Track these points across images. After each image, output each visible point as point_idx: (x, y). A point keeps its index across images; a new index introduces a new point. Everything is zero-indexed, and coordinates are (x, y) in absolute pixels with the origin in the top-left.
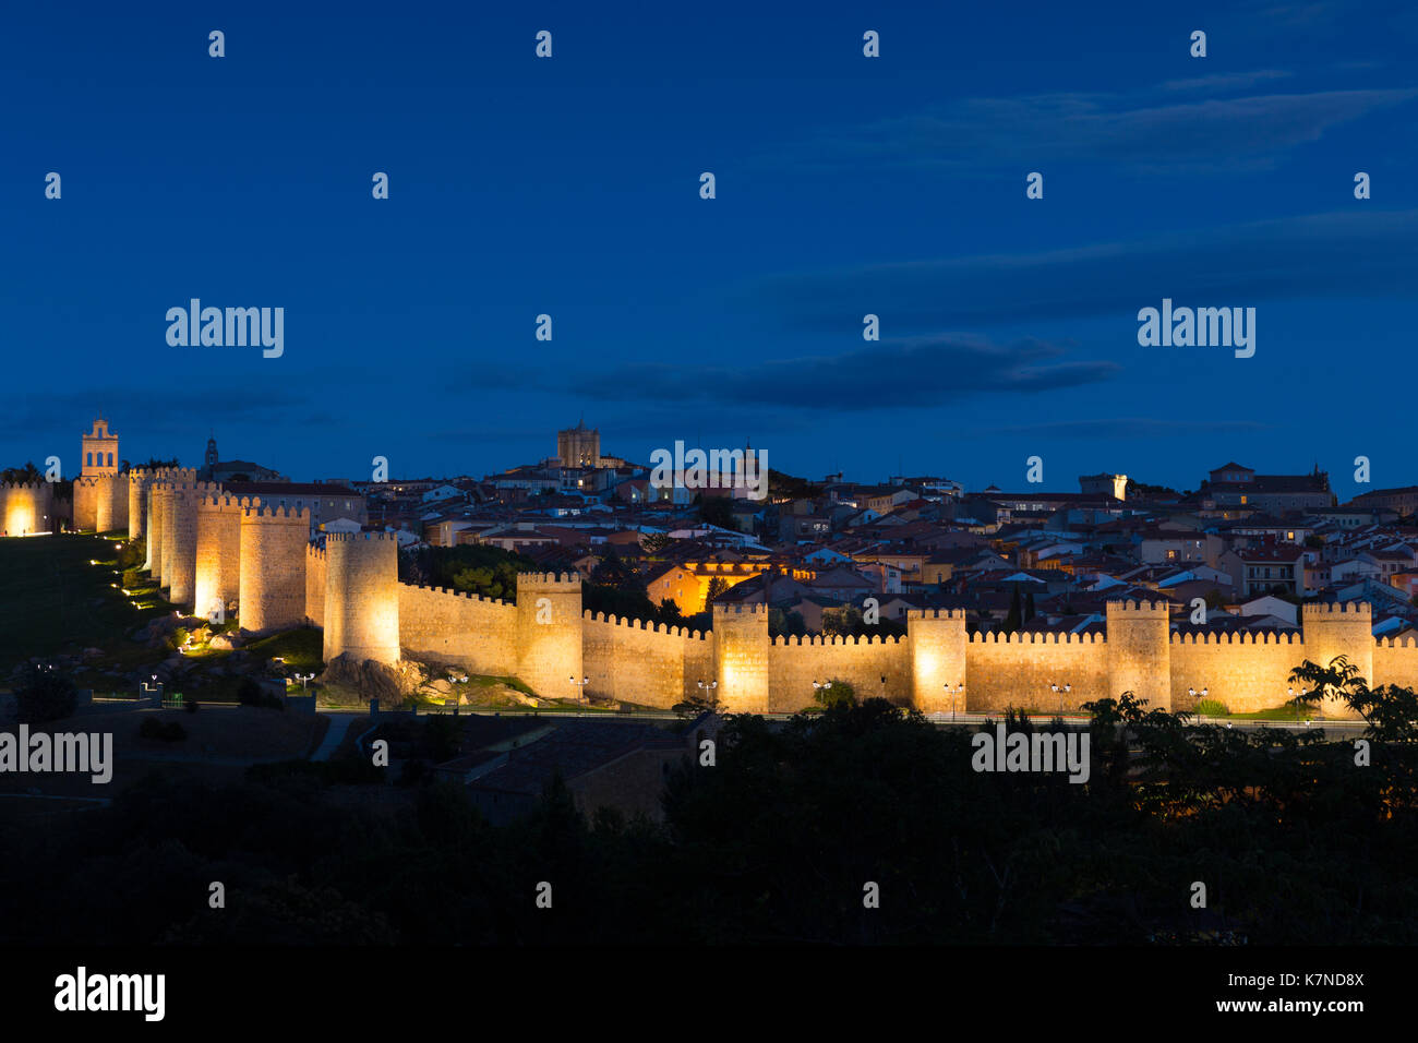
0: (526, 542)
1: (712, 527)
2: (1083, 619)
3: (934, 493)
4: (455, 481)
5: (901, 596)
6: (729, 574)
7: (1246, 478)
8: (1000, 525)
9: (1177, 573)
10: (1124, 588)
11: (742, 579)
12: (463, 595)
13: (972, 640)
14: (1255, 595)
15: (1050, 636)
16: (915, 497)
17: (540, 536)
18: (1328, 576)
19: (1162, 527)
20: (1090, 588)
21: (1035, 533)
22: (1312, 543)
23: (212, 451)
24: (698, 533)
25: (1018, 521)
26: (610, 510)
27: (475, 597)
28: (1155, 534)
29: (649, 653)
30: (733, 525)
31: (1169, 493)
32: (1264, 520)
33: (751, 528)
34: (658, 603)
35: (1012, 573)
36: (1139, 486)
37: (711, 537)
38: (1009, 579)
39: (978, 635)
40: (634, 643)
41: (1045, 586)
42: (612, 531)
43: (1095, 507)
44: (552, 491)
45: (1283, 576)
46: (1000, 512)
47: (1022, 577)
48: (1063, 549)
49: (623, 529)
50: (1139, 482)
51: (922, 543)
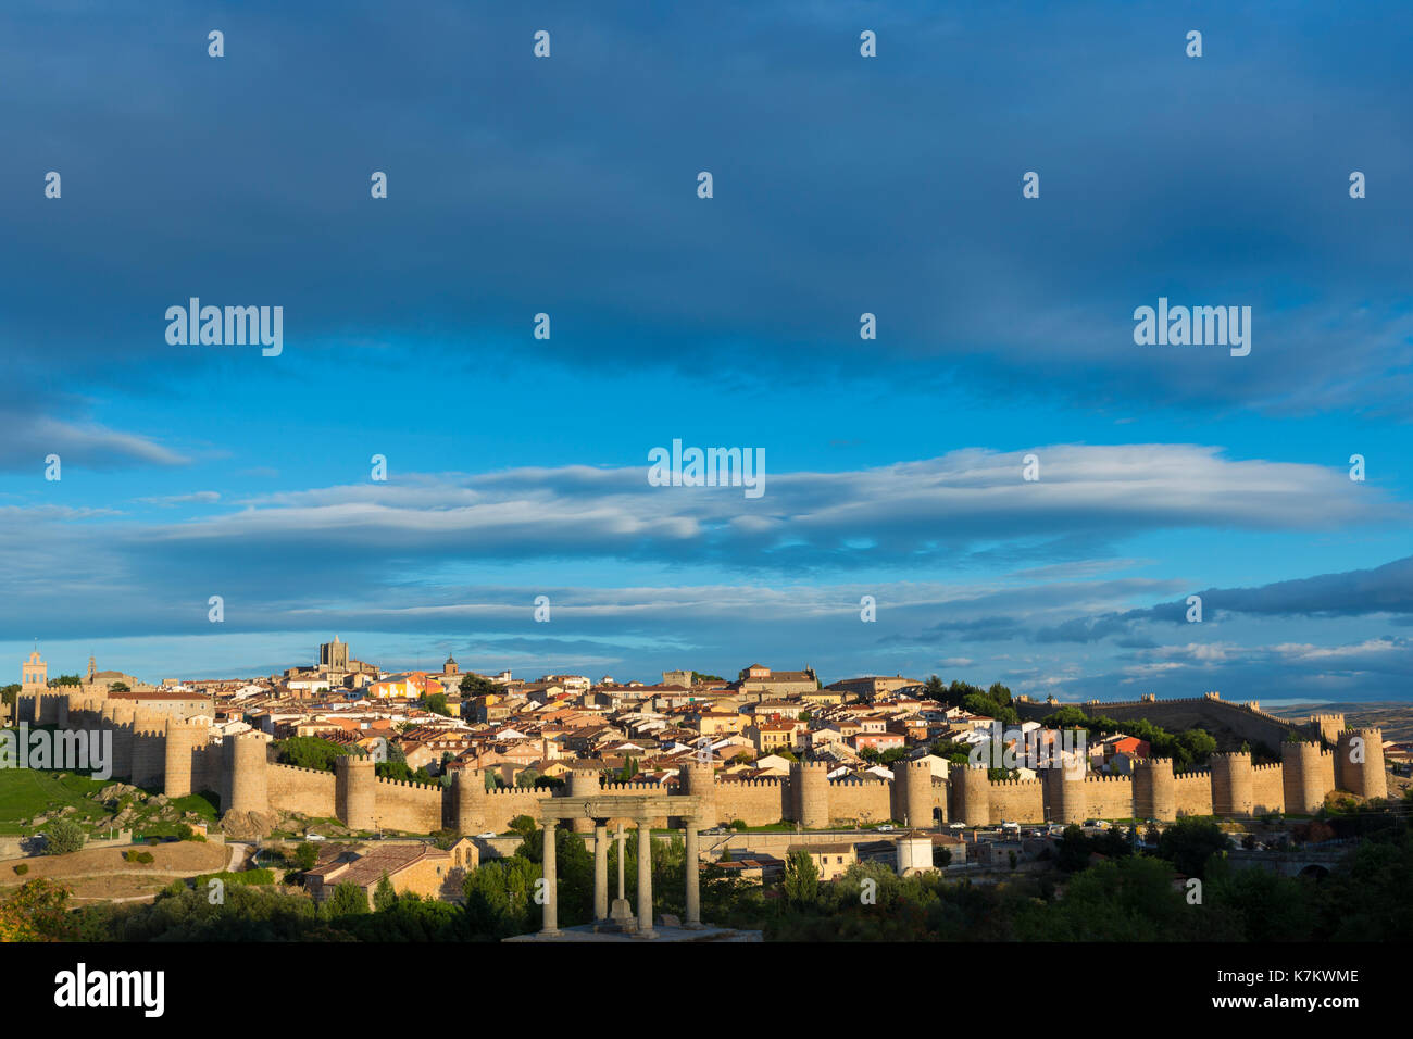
0: (321, 729)
1: (436, 715)
2: (666, 773)
3: (572, 688)
4: (256, 680)
5: (561, 762)
6: (453, 748)
7: (765, 673)
8: (614, 709)
9: (720, 740)
10: (688, 751)
11: (461, 751)
12: (304, 769)
13: (602, 788)
14: (766, 754)
15: (647, 784)
16: (562, 691)
17: (330, 724)
18: (811, 739)
19: (713, 710)
20: (670, 752)
21: (637, 715)
22: (803, 718)
23: (93, 666)
24: (428, 720)
25: (626, 706)
26: (368, 704)
27: (311, 770)
28: (708, 712)
29: (414, 801)
30: (447, 713)
31: (719, 680)
32: (775, 703)
33: (458, 715)
34: (415, 769)
35: (623, 744)
36: (700, 676)
37: (437, 722)
38: (621, 748)
39: (606, 785)
40: (405, 796)
41: (643, 752)
42: (373, 719)
43: (672, 695)
44: (325, 690)
45: (784, 740)
46: (614, 701)
47: (629, 746)
48: (653, 725)
49: (381, 718)
50: (700, 673)
51: (567, 724)
